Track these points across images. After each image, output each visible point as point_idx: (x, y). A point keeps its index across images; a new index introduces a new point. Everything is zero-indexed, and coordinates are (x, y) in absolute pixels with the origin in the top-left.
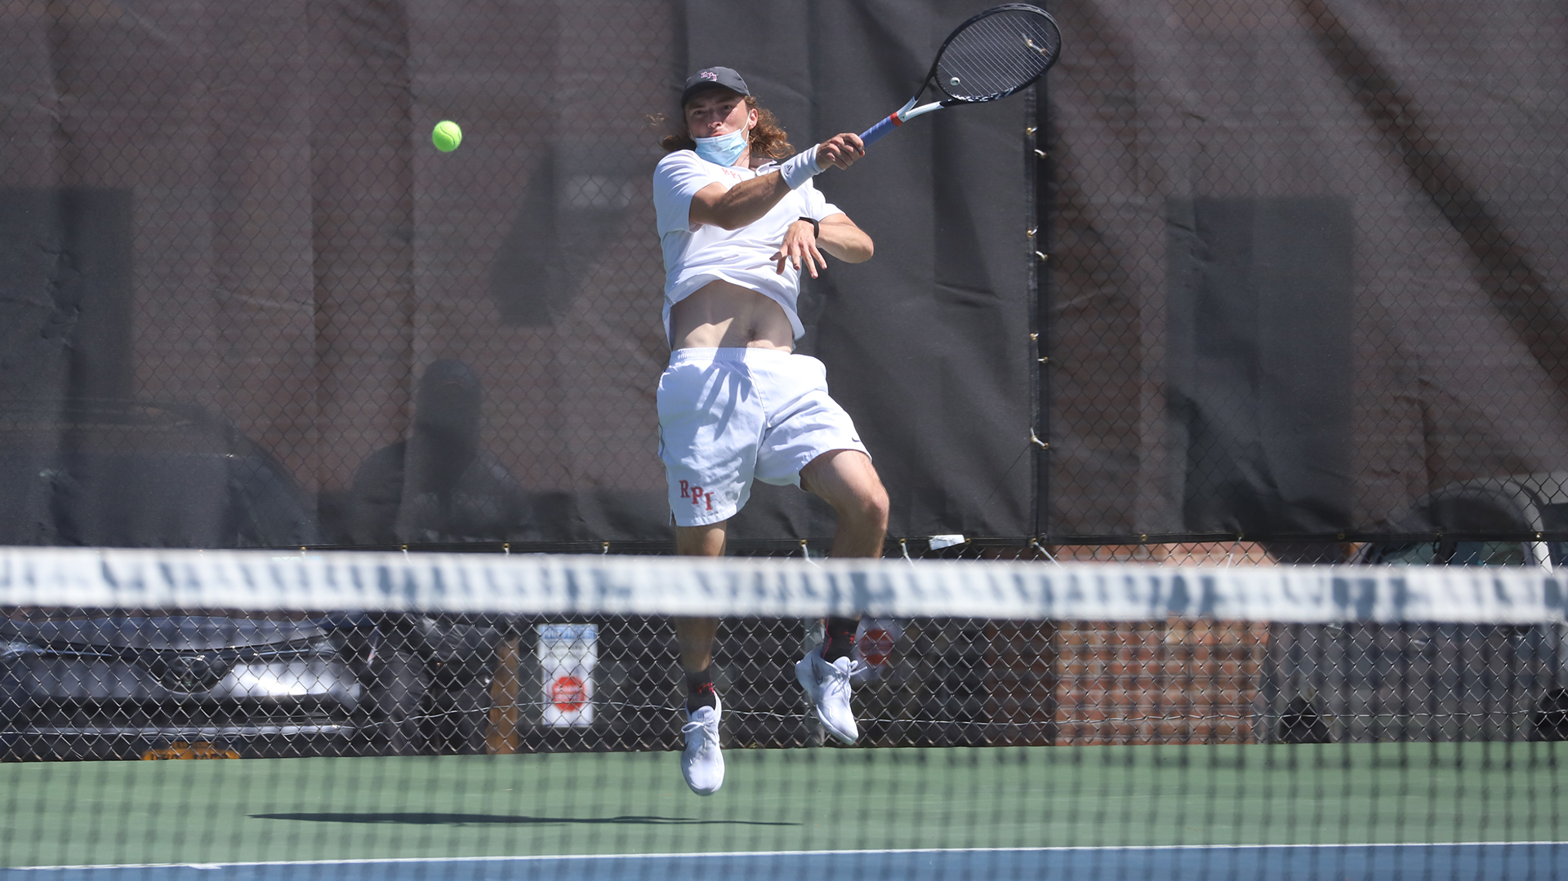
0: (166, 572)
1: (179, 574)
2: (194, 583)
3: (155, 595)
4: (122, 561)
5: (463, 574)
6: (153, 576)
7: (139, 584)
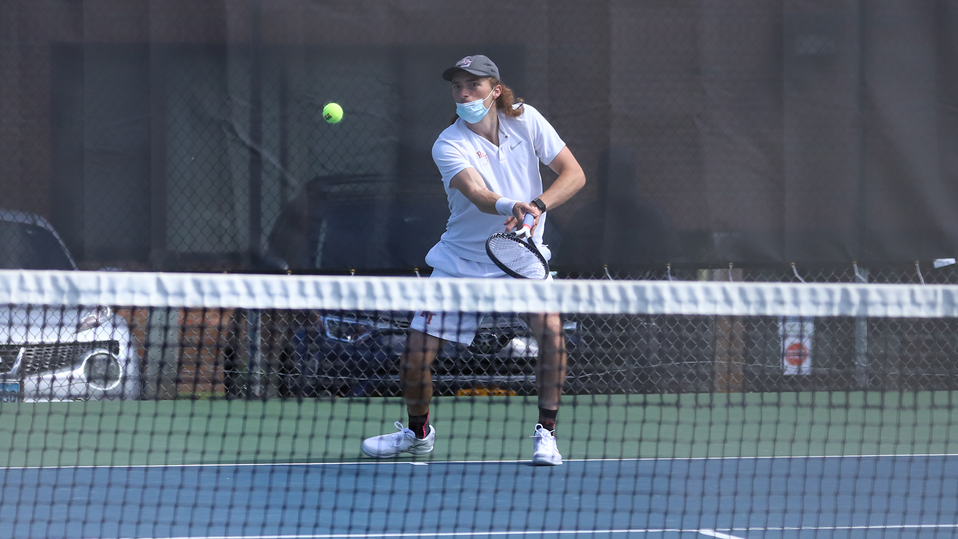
0: (198, 285)
1: (206, 288)
2: (216, 294)
3: (191, 300)
4: (170, 280)
5: (386, 287)
6: (189, 288)
7: (181, 294)
